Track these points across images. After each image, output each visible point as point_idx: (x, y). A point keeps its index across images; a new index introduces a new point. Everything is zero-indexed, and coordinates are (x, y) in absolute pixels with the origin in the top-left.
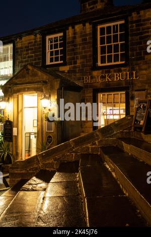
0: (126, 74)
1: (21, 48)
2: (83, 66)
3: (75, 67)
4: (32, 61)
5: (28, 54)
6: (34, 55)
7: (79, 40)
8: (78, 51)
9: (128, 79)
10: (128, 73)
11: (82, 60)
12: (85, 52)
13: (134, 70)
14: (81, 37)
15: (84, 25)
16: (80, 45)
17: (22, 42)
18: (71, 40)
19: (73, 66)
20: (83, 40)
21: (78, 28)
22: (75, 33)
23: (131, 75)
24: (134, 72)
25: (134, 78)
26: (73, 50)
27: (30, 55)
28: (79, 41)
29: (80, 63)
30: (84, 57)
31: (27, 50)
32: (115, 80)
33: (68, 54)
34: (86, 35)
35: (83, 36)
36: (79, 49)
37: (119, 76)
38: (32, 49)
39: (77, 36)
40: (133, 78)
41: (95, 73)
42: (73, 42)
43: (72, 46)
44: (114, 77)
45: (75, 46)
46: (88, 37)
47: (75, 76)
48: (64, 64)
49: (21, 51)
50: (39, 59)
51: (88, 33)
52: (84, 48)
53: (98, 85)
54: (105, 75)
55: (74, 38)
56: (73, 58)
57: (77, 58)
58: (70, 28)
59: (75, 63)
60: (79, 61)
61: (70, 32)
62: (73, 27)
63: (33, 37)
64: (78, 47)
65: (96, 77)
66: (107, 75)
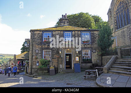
1: (55, 34)
24: (93, 45)
32: (88, 47)
35: (78, 34)
39: (76, 34)
40: (92, 47)
43: (74, 36)
52: (78, 37)
61: (74, 32)
62: (75, 31)
63: (60, 32)
64: (76, 37)
65: (82, 45)
66: (85, 45)
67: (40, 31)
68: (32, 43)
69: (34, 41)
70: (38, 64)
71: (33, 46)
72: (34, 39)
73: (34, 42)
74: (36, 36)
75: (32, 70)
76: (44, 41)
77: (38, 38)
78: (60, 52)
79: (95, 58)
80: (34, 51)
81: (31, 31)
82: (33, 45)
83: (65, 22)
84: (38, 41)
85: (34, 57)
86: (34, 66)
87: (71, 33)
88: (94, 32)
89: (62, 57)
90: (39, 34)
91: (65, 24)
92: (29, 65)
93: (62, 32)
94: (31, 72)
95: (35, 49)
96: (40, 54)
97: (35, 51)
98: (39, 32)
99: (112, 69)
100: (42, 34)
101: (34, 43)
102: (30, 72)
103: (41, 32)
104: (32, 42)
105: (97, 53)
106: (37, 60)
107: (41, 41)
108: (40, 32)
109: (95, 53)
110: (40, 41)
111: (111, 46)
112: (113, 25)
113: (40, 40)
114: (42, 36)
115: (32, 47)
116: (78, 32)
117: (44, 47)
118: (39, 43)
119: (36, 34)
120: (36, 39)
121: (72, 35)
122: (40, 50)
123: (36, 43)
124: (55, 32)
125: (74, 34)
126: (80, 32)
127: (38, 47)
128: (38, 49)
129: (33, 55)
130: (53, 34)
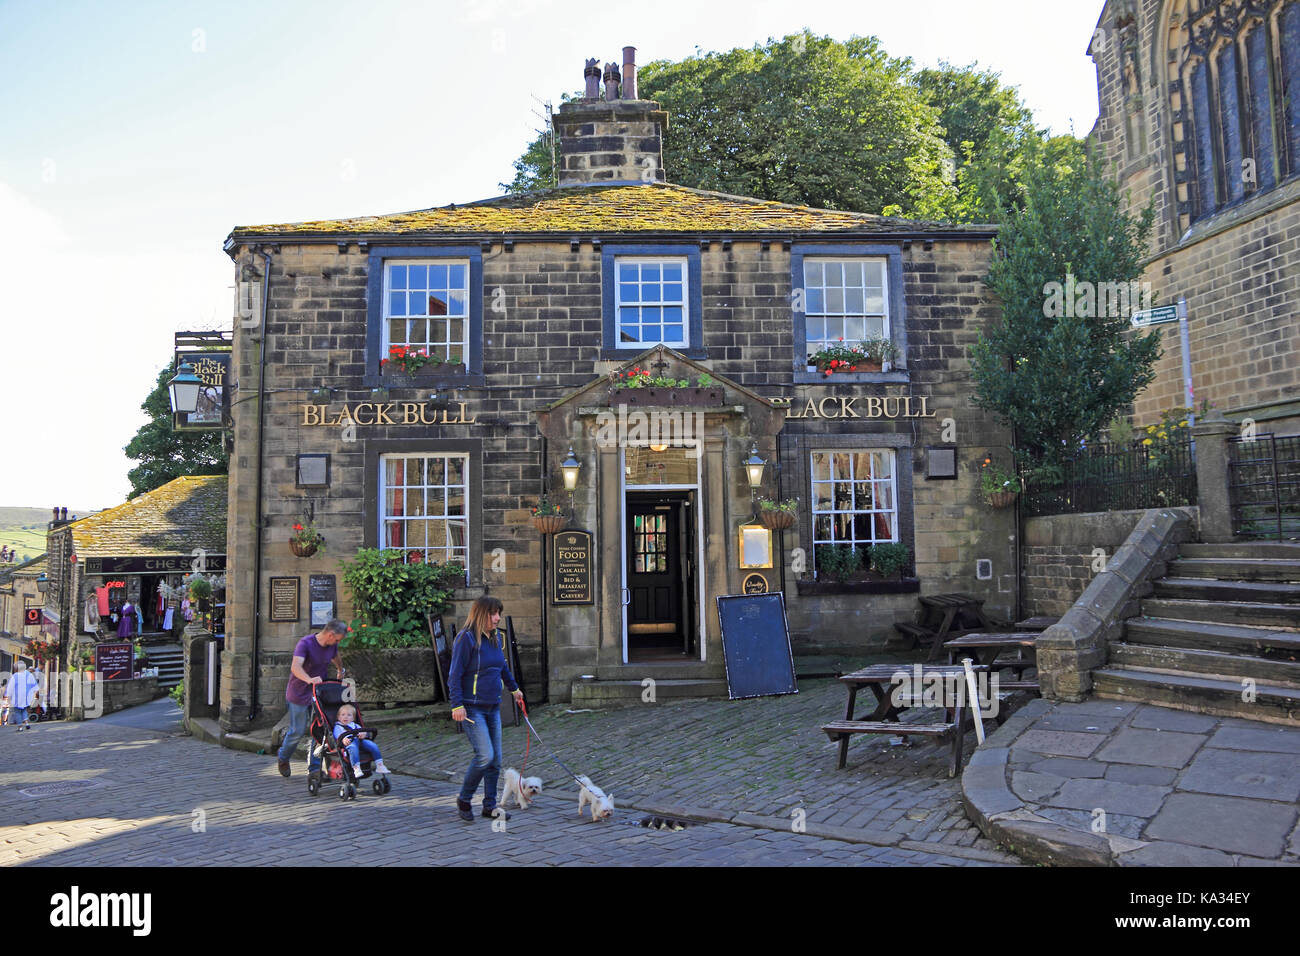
0: (902, 402)
1: (511, 279)
2: (763, 366)
3: (733, 367)
4: (563, 327)
5: (541, 303)
6: (567, 309)
7: (744, 289)
8: (744, 319)
9: (907, 415)
10: (907, 399)
11: (758, 350)
12: (768, 326)
13: (923, 393)
15: (766, 249)
16: (749, 302)
17: (513, 259)
18: (717, 283)
19: (726, 361)
20: (759, 290)
21: (744, 252)
22: (730, 266)
23: (915, 405)
24: (924, 399)
25: (924, 415)
26: (726, 315)
27: (550, 308)
28: (746, 290)
29: (752, 357)
30: (761, 341)
31: (537, 291)
32: (870, 415)
33: (708, 324)
34: (772, 277)
35: (763, 278)
36: (748, 315)
37: (882, 406)
38: (554, 290)
39: (739, 275)
40: (921, 413)
41: (805, 392)
42: (726, 290)
43: (723, 302)
44: (867, 407)
45: (733, 302)
46: (776, 285)
48: (696, 353)
50: (590, 326)
51: (776, 271)
52: (763, 314)
53: (815, 427)
54: (840, 401)
55: (731, 279)
56: (729, 340)
57: (742, 340)
58: (715, 249)
59: (735, 354)
60: (747, 351)
61: (714, 258)
62: (727, 248)
63: (565, 249)
64: (744, 308)
65: (811, 401)
66: (844, 400)
67: (341, 238)
68: (255, 377)
69: (279, 358)
70: (322, 611)
71: (263, 411)
72: (273, 338)
73: (273, 366)
74: (297, 303)
75: (256, 674)
76: (385, 354)
77: (321, 316)
78: (570, 477)
79: (948, 542)
80: (279, 464)
81: (242, 242)
82: (264, 396)
83: (614, 143)
84: (327, 354)
85: (277, 535)
86: (283, 629)
87: (683, 263)
88: (937, 249)
89: (590, 524)
90: (327, 275)
91: (617, 160)
92: (230, 625)
93: (587, 250)
94: (246, 699)
95: (291, 447)
96: (347, 494)
97: (295, 461)
98: (328, 257)
99: (1138, 658)
100: (370, 280)
101: (273, 381)
102: (237, 702)
103: (355, 259)
104: (254, 368)
105: (966, 481)
106: (310, 565)
107: (358, 357)
108: (343, 250)
109: (947, 486)
110: (344, 355)
111: (1130, 410)
112: (1151, 172)
113: (348, 343)
114: (362, 304)
115: (252, 425)
116: (765, 255)
117: (390, 422)
118: (332, 380)
119: (293, 276)
120: (294, 329)
121: (703, 284)
122: (344, 459)
123: (301, 374)
124: (509, 249)
125: (724, 276)
126: (786, 248)
127: (323, 423)
128: (323, 447)
129: (267, 510)
130: (486, 273)
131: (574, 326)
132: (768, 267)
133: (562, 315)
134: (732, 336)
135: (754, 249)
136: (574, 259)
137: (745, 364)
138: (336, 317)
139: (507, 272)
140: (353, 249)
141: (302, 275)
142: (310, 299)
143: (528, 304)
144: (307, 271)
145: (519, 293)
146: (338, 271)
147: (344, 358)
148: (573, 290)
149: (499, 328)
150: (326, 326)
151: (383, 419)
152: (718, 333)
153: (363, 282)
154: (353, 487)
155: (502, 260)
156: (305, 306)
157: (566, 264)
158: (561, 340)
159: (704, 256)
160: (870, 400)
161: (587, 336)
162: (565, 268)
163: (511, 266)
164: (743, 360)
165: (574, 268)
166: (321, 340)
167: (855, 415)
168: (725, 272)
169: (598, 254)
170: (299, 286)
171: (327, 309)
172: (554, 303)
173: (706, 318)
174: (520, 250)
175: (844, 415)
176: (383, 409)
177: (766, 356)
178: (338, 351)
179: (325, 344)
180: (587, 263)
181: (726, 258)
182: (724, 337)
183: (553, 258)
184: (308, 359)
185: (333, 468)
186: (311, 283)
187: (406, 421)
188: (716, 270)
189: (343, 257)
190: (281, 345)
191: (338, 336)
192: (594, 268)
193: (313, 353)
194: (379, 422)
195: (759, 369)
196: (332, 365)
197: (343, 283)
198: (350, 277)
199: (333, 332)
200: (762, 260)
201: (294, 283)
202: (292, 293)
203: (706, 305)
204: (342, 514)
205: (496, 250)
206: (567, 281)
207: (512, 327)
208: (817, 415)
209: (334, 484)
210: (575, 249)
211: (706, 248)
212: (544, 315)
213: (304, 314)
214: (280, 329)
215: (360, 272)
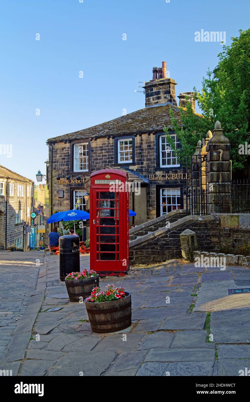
1: (96, 148)
2: (149, 167)
3: (142, 167)
4: (106, 159)
5: (102, 153)
6: (107, 154)
7: (145, 146)
8: (144, 154)
9: (182, 179)
10: (182, 174)
11: (147, 162)
12: (150, 155)
13: (186, 172)
14: (147, 143)
15: (149, 135)
16: (146, 149)
17: (96, 142)
18: (138, 145)
20: (148, 146)
21: (144, 136)
22: (141, 140)
23: (184, 176)
25: (186, 179)
26: (140, 153)
27: (104, 154)
29: (146, 164)
30: (148, 160)
31: (101, 150)
32: (173, 179)
33: (136, 156)
34: (151, 142)
35: (149, 143)
36: (145, 153)
37: (176, 176)
38: (106, 149)
39: (144, 142)
40: (186, 178)
41: (158, 173)
42: (140, 147)
43: (140, 150)
44: (172, 177)
45: (142, 150)
46: (152, 144)
47: (142, 174)
48: (133, 164)
49: (96, 150)
50: (112, 158)
52: (149, 153)
53: (161, 183)
55: (141, 144)
56: (141, 160)
57: (144, 160)
58: (138, 136)
59: (142, 163)
60: (145, 162)
61: (138, 139)
62: (140, 135)
63: (106, 139)
64: (144, 151)
65: (159, 175)
66: (166, 175)
67: (64, 140)
68: (51, 173)
69: (55, 169)
71: (52, 181)
74: (58, 156)
77: (62, 159)
80: (55, 192)
81: (51, 142)
82: (53, 178)
84: (63, 167)
85: (55, 208)
90: (63, 149)
93: (111, 139)
95: (57, 188)
96: (67, 199)
97: (58, 192)
98: (63, 145)
101: (54, 174)
103: (68, 145)
107: (68, 168)
108: (65, 143)
113: (67, 165)
114: (69, 156)
116: (149, 136)
117: (74, 183)
118: (64, 173)
119: (57, 150)
120: (57, 162)
121: (135, 146)
122: (66, 191)
123: (58, 172)
124: (96, 140)
125: (140, 143)
126: (154, 134)
127: (62, 183)
128: (63, 189)
129: (53, 203)
130: (91, 146)
131: (109, 158)
132: (150, 140)
133: (106, 156)
134: (141, 159)
135: (147, 135)
136: (108, 141)
137: (144, 166)
138: (64, 159)
139: (95, 146)
140: (67, 143)
141: (59, 149)
142: (60, 155)
143: (99, 153)
144: (59, 148)
145: (98, 151)
146: (65, 148)
147: (66, 168)
148: (109, 149)
149: (94, 160)
150: (63, 161)
151: (73, 182)
152: (139, 158)
153: (69, 150)
154: (68, 198)
155: (95, 143)
156: (59, 157)
157: (107, 143)
158: (105, 162)
159: (136, 138)
160: (173, 175)
161: (111, 160)
162: (107, 144)
163: (96, 144)
164: (144, 165)
165: (109, 143)
166: (62, 164)
167: (169, 179)
168: (140, 142)
169: (114, 140)
170: (58, 152)
171: (63, 157)
172: (105, 153)
173: (136, 154)
174: (98, 140)
175: (166, 179)
176: (73, 180)
177: (149, 164)
178: (65, 167)
179: (63, 165)
180: (111, 142)
181: (141, 138)
182: (140, 159)
183: (104, 141)
184: (60, 169)
185: (64, 194)
186: (60, 151)
187: (77, 183)
188: (138, 142)
189: (66, 144)
190: (55, 166)
191: (65, 163)
192: (113, 143)
193: (61, 167)
194: (72, 183)
195: (147, 167)
196: (64, 170)
197: (66, 151)
198: (67, 149)
199: (64, 162)
200: (149, 138)
201: (57, 152)
202: (57, 154)
203: (136, 151)
204: (66, 204)
205: (93, 141)
206: (107, 147)
207: (97, 159)
208: (160, 179)
209: (65, 197)
210: (108, 139)
211: (136, 136)
212: (103, 156)
213: (59, 158)
214: (55, 162)
215: (69, 148)
